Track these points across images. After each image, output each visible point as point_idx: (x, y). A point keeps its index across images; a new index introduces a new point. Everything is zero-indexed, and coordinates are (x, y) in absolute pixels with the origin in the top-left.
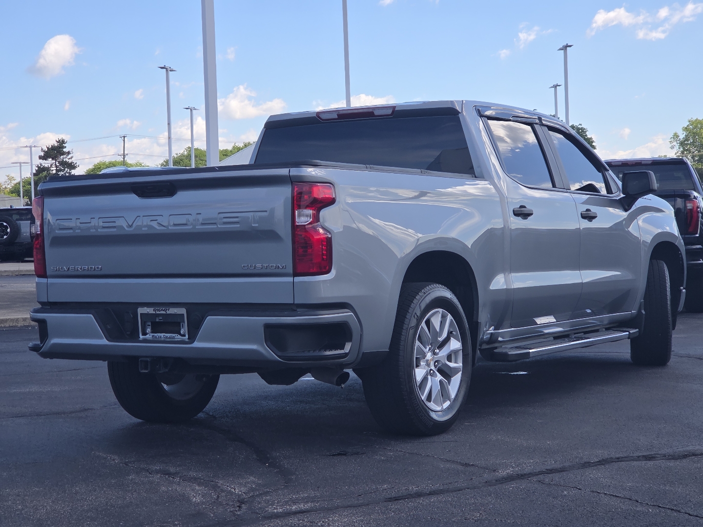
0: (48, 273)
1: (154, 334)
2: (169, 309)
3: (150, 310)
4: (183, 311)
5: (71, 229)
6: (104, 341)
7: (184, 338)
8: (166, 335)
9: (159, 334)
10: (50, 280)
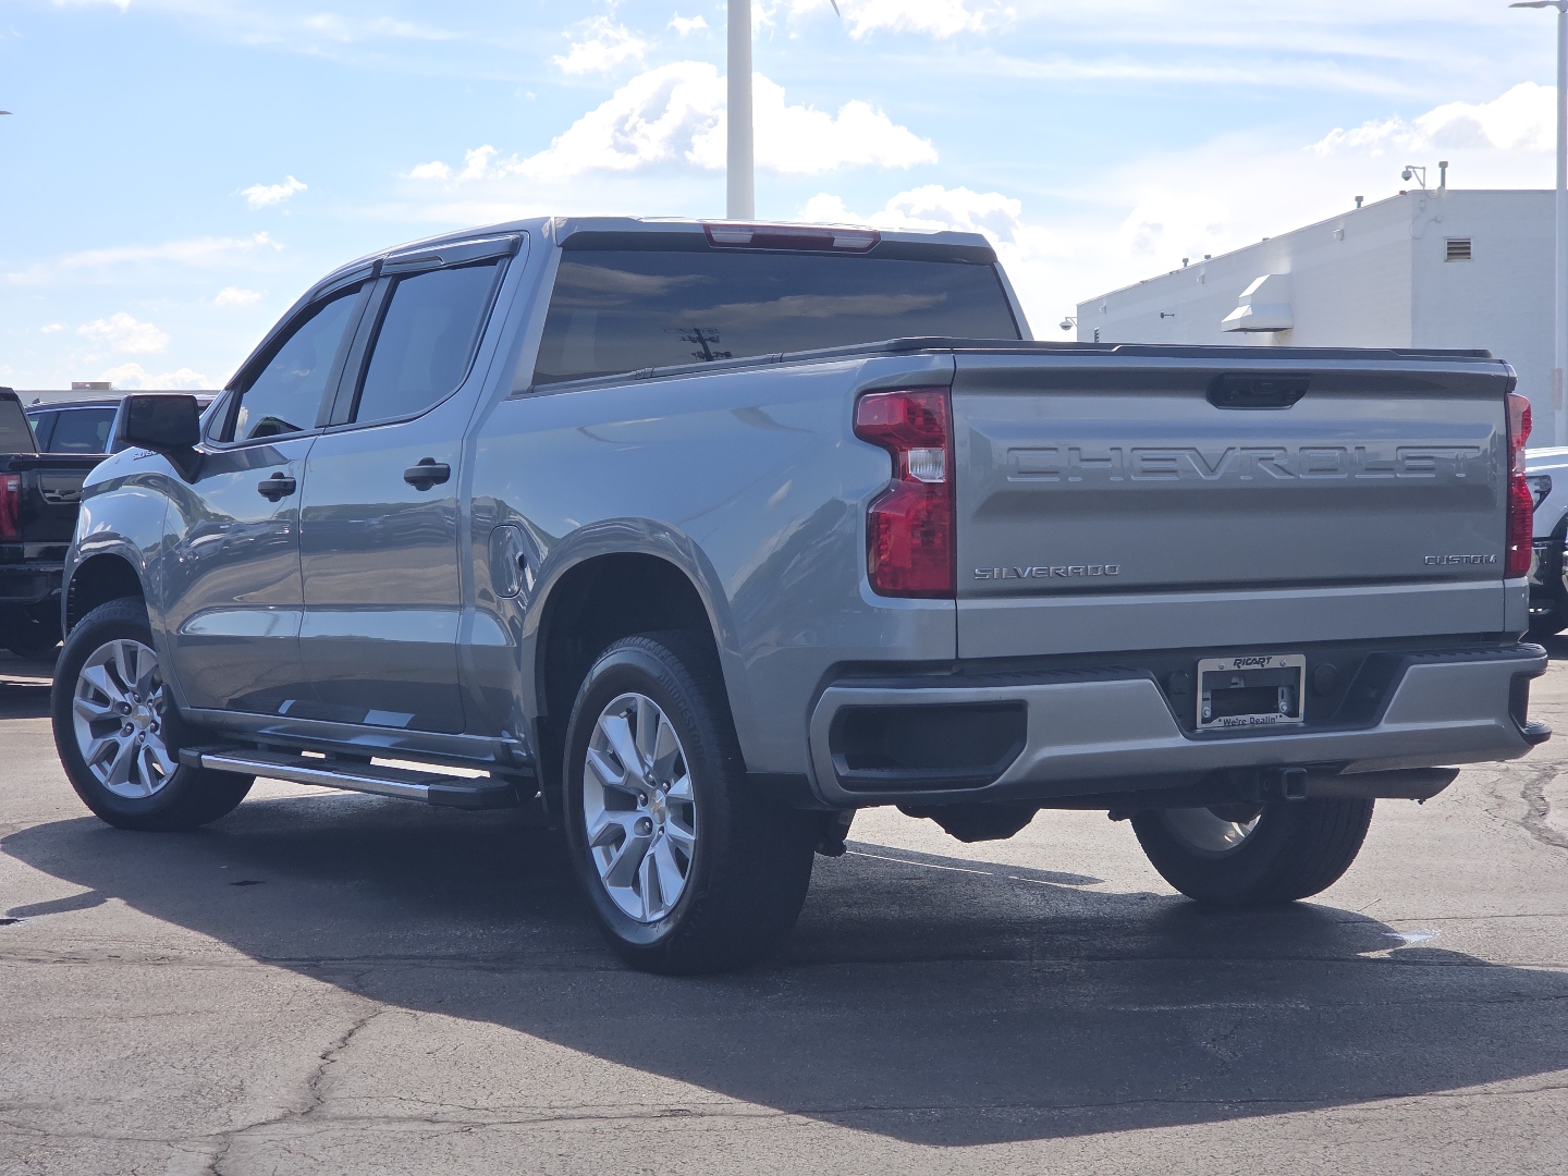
0: (960, 587)
1: (1228, 718)
2: (1269, 659)
3: (1228, 664)
4: (1298, 660)
5: (1055, 473)
6: (1179, 741)
7: (1295, 720)
8: (1256, 716)
9: (1241, 717)
10: (963, 604)
